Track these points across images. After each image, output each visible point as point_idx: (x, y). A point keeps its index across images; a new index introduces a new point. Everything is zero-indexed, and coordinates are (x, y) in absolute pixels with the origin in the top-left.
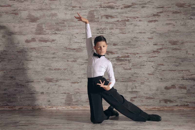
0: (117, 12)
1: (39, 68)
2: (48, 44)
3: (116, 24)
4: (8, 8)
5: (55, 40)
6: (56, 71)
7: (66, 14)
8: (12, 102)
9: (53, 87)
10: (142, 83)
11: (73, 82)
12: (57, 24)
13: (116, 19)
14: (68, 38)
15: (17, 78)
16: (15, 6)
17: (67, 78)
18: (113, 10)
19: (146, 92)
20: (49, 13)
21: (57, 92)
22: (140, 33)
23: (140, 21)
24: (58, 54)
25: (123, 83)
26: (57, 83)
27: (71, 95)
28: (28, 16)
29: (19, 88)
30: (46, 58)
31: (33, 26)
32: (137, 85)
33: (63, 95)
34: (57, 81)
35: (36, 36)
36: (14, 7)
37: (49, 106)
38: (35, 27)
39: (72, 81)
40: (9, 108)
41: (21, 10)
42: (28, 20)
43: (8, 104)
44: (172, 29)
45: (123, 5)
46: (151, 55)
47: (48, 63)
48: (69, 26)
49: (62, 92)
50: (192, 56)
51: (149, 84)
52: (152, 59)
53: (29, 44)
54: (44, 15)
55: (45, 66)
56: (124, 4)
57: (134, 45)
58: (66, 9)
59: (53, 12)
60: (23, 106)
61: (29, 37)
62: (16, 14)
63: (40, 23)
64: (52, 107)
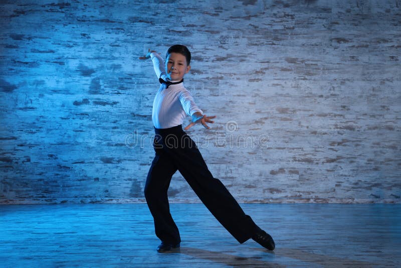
0: (206, 66)
1: (93, 143)
2: (107, 107)
3: (205, 83)
4: (49, 54)
5: (118, 102)
6: (118, 148)
7: (134, 66)
8: (51, 192)
9: (113, 171)
10: (240, 166)
11: (143, 163)
12: (121, 79)
13: (204, 76)
14: (136, 99)
15: (59, 156)
16: (60, 52)
17: (133, 158)
18: (201, 63)
19: (244, 179)
20: (110, 63)
21: (118, 177)
22: (239, 96)
23: (238, 79)
24: (121, 122)
25: (214, 165)
26: (118, 165)
27: (139, 182)
28: (78, 68)
29: (62, 171)
30: (104, 128)
31: (87, 81)
32: (233, 168)
33: (128, 182)
34: (119, 161)
35: (89, 95)
36: (59, 54)
37: (107, 199)
38: (89, 82)
39: (140, 162)
40: (46, 200)
41: (69, 58)
42: (79, 72)
43: (45, 195)
44: (280, 92)
45: (215, 56)
46: (252, 126)
47: (107, 136)
48: (138, 83)
49: (126, 178)
50: (306, 129)
51: (249, 166)
52: (253, 132)
53: (79, 107)
54: (102, 67)
55: (102, 140)
56: (217, 56)
57: (229, 112)
58: (135, 59)
59: (116, 62)
60: (68, 198)
61: (80, 97)
62: (62, 63)
63: (96, 77)
64: (112, 200)
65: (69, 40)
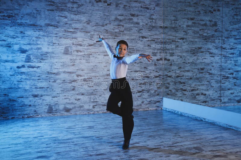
0: (84, 48)
1: (27, 87)
2: (35, 69)
3: (84, 56)
4: (3, 42)
5: (40, 67)
6: (41, 89)
7: (48, 48)
8: (6, 113)
9: (38, 101)
10: (100, 96)
11: (54, 96)
12: (42, 55)
13: (83, 53)
14: (49, 65)
15: (9, 95)
16: (9, 41)
17: (49, 94)
18: (81, 47)
19: (102, 102)
20: (35, 47)
21: (41, 104)
22: (99, 63)
23: (99, 55)
24: (42, 77)
25: (88, 96)
26: (41, 98)
27: (52, 106)
28: (19, 49)
29: (11, 102)
30: (33, 80)
31: (24, 56)
32: (97, 97)
33: (46, 106)
34: (41, 96)
35: (25, 63)
36: (8, 42)
37: (36, 115)
38: (25, 56)
39: (52, 96)
40: (3, 118)
41: (14, 44)
42: (19, 52)
43: (2, 115)
45: (88, 44)
46: (105, 77)
47: (35, 83)
48: (50, 57)
49: (45, 104)
50: (129, 78)
51: (104, 96)
52: (106, 80)
53: (20, 69)
54: (32, 49)
55: (32, 86)
56: (89, 44)
57: (95, 71)
58: (49, 45)
59: (39, 46)
60: (15, 115)
61: (20, 64)
62: (10, 47)
63: (28, 54)
64: (38, 115)
65: (14, 35)
